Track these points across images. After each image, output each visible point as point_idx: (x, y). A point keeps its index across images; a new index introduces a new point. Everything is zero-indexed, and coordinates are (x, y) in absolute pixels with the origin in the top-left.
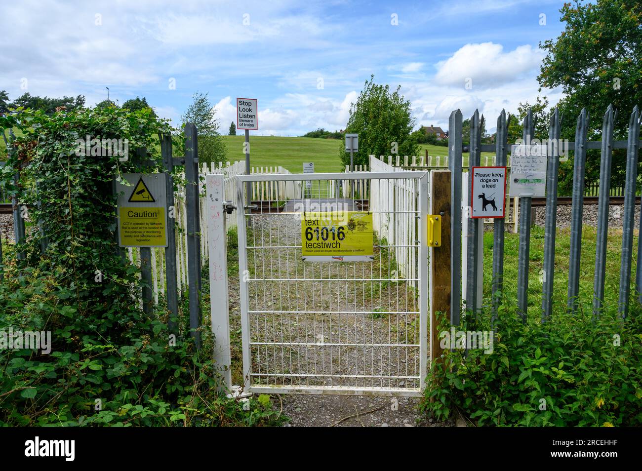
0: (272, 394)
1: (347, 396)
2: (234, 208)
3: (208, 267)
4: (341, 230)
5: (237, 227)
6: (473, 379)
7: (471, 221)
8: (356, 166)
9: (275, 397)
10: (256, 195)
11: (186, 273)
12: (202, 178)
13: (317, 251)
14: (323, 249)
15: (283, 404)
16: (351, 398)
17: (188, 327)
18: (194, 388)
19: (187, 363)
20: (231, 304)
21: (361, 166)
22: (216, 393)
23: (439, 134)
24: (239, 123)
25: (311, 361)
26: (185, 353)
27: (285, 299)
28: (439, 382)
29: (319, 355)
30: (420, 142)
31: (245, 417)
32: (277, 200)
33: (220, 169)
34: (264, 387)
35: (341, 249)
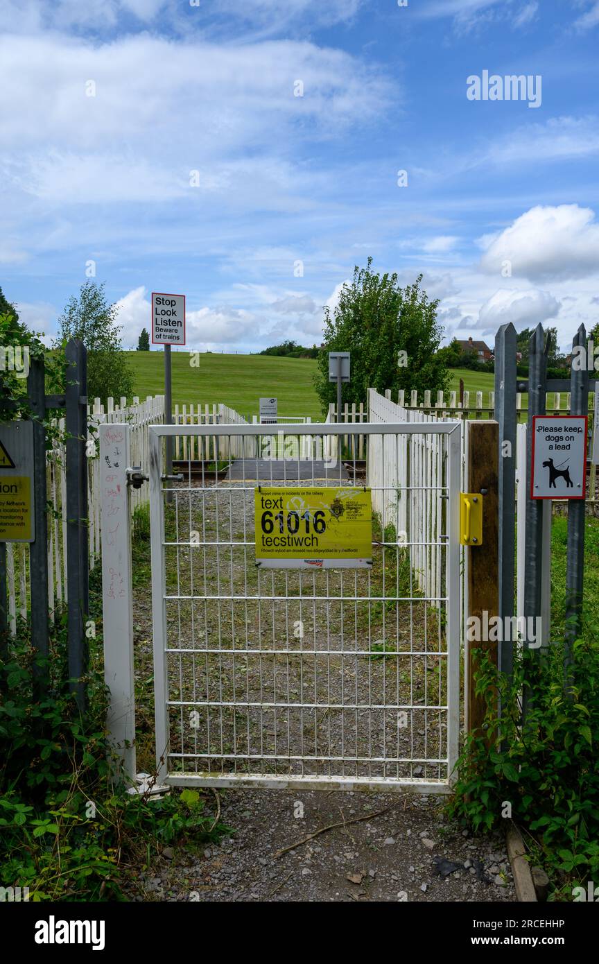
0: (203, 788)
1: (327, 791)
2: (145, 478)
3: (100, 571)
4: (319, 517)
5: (148, 506)
6: (534, 764)
7: (532, 504)
8: (346, 405)
9: (207, 794)
10: (181, 450)
11: (63, 582)
12: (92, 429)
13: (280, 551)
14: (291, 548)
15: (222, 806)
16: (335, 795)
17: (65, 675)
18: (74, 777)
19: (62, 736)
20: (137, 634)
21: (354, 405)
22: (110, 786)
23: (481, 353)
24: (155, 333)
25: (270, 732)
26: (60, 719)
27: (227, 626)
28: (478, 768)
29: (282, 722)
30: (450, 365)
31: (158, 827)
32: (215, 459)
33: (122, 409)
34: (189, 777)
35: (320, 548)
